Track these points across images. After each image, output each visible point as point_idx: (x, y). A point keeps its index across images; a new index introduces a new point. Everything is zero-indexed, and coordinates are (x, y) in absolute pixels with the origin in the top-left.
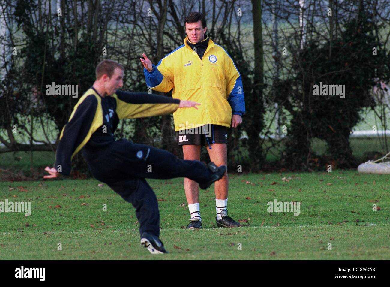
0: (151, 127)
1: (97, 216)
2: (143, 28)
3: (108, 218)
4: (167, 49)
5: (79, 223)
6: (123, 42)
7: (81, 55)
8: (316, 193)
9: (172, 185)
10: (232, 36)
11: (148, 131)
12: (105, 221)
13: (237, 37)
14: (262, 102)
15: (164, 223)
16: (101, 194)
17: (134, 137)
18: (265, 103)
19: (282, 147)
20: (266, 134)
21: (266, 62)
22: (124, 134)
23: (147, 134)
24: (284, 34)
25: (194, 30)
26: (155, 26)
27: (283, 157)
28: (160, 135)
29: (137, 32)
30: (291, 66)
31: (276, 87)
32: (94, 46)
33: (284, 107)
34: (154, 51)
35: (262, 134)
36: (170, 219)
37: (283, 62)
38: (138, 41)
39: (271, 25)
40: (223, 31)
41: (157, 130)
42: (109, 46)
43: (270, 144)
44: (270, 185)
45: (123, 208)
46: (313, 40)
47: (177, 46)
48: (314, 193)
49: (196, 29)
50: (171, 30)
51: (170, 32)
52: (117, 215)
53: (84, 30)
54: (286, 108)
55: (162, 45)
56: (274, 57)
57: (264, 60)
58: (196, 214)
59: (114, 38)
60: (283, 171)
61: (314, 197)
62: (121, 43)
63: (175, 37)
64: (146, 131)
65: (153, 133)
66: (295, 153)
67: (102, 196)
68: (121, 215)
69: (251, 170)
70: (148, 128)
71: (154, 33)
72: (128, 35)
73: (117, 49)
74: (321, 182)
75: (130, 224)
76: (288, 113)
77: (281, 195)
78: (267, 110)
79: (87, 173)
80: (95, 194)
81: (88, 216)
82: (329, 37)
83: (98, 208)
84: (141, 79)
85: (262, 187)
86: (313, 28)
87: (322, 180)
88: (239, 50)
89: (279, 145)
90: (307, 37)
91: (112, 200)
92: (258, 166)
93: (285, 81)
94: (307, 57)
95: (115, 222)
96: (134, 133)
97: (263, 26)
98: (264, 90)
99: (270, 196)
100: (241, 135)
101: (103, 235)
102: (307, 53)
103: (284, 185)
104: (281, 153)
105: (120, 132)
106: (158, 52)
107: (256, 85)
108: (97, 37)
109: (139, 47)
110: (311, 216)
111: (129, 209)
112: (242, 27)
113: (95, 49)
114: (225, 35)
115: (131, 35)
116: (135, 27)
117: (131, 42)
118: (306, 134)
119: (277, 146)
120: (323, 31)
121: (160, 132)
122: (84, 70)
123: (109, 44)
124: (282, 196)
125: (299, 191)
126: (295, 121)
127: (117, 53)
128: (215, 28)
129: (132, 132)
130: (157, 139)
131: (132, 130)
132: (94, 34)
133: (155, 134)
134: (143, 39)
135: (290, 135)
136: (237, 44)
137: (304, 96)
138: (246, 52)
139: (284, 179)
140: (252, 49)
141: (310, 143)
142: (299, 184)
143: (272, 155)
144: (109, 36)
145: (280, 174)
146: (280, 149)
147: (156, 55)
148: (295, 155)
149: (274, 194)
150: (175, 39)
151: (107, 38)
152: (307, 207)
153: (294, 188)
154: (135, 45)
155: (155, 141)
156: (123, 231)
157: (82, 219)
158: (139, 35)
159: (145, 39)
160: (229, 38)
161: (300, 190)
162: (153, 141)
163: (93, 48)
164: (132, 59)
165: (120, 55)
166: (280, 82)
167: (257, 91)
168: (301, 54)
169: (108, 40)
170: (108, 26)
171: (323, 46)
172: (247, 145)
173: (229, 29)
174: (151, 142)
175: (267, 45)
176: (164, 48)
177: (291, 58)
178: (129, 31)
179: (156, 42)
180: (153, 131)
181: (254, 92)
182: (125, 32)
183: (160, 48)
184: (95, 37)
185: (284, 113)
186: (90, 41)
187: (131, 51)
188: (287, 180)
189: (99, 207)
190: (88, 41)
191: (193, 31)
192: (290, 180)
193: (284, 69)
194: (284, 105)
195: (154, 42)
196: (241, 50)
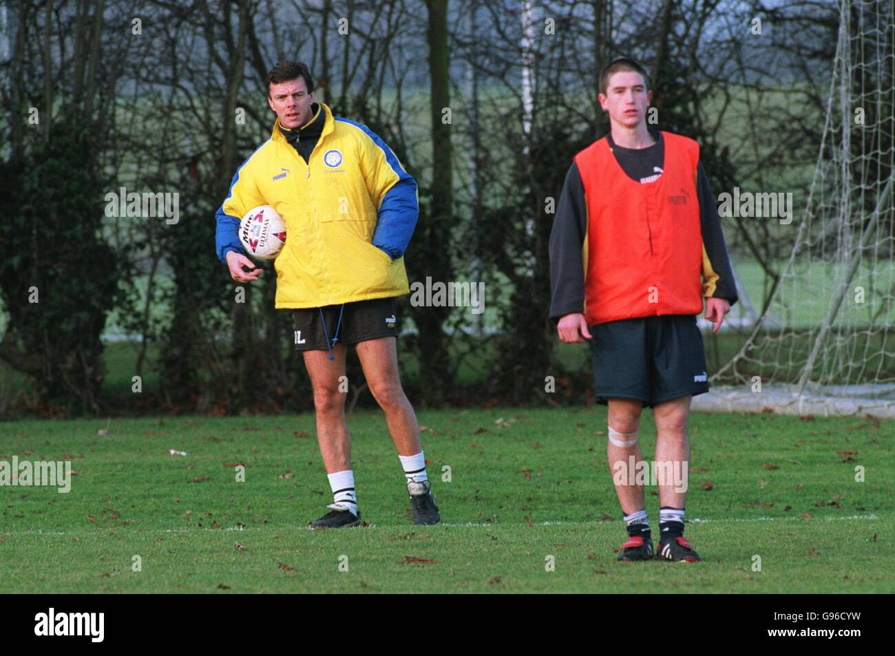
0: (209, 307)
1: (101, 499)
2: (193, 93)
3: (125, 503)
4: (244, 139)
5: (64, 512)
6: (149, 124)
7: (59, 150)
8: (572, 452)
9: (259, 432)
10: (384, 113)
11: (202, 317)
12: (119, 510)
13: (394, 115)
14: (449, 257)
15: (248, 515)
16: (107, 451)
17: (173, 329)
18: (454, 259)
19: (491, 351)
20: (456, 326)
21: (458, 169)
22: (151, 323)
23: (199, 322)
24: (496, 110)
25: (290, 98)
26: (218, 89)
27: (493, 375)
28: (228, 326)
29: (178, 103)
30: (512, 179)
31: (481, 224)
32: (86, 131)
33: (495, 267)
34: (217, 143)
35: (449, 324)
36: (260, 506)
37: (494, 169)
38: (181, 122)
39: (467, 90)
40: (366, 103)
41: (223, 315)
42: (119, 132)
43: (464, 347)
44: (470, 434)
45: (158, 482)
46: (560, 122)
47: (266, 134)
48: (567, 452)
49: (294, 95)
50: (254, 99)
51: (251, 103)
52: (145, 497)
53: (66, 99)
54: (500, 270)
55: (234, 131)
56: (476, 159)
57: (453, 165)
58: (343, 496)
59: (129, 115)
60: (493, 406)
61: (569, 460)
62: (145, 127)
63: (261, 114)
64: (198, 316)
65: (212, 322)
66: (518, 367)
67: (109, 455)
68: (155, 496)
69: (423, 401)
70: (203, 310)
71: (217, 106)
72: (161, 109)
73: (135, 140)
74: (580, 430)
75: (174, 515)
76: (503, 278)
77: (497, 457)
78: (460, 273)
79: (70, 406)
80: (93, 451)
81: (82, 498)
82: (593, 117)
83: (104, 482)
84: (187, 205)
85: (453, 438)
86: (560, 97)
87: (582, 426)
88: (400, 142)
89: (485, 350)
90: (546, 115)
91: (132, 465)
92: (439, 395)
93: (499, 212)
94: (546, 158)
95: (141, 511)
96: (173, 321)
97: (452, 92)
98: (453, 230)
99: (473, 458)
100: (404, 326)
101: (119, 539)
102: (545, 150)
103: (500, 435)
104: (488, 364)
105: (142, 318)
106: (224, 148)
107: (437, 218)
108: (93, 111)
109: (182, 136)
110: (564, 502)
111: (169, 483)
112: (404, 94)
113: (88, 139)
114: (369, 110)
115: (166, 110)
116: (174, 92)
117: (167, 123)
118: (543, 325)
119: (479, 351)
120: (581, 103)
121: (229, 318)
122: (66, 183)
123: (118, 128)
124: (498, 459)
125: (536, 448)
126: (520, 296)
127: (135, 148)
128: (348, 95)
129: (167, 318)
130: (222, 333)
131: (169, 314)
132: (85, 106)
133: (218, 324)
134: (192, 118)
135: (509, 326)
136: (395, 130)
137: (539, 244)
138: (416, 148)
139: (499, 421)
140: (427, 141)
141: (551, 346)
142: (534, 433)
143: (470, 370)
144: (120, 111)
145: (489, 412)
146: (488, 357)
147: (221, 152)
148: (520, 372)
149: (482, 453)
150: (262, 118)
151: (114, 115)
152: (554, 482)
153: (523, 441)
154: (175, 131)
155: (217, 337)
156: (161, 532)
157: (70, 505)
158: (183, 109)
159: (196, 119)
160: (378, 118)
161: (538, 446)
162: (213, 337)
163: (85, 137)
164: (168, 161)
165: (142, 152)
166: (488, 212)
167: (439, 232)
168: (532, 153)
169: (118, 120)
170: (117, 88)
171: (580, 136)
172: (416, 347)
173: (379, 99)
174: (209, 340)
175: (458, 132)
176: (237, 137)
177: (512, 162)
178: (162, 101)
179: (221, 125)
180: (213, 317)
181: (433, 235)
182: (154, 102)
183: (231, 138)
184: (87, 114)
185: (497, 280)
186: (78, 122)
187: (167, 144)
188: (506, 424)
189: (104, 479)
190: (74, 122)
191: (290, 101)
192: (514, 425)
193: (497, 185)
194: (496, 262)
195: (216, 124)
196: (403, 144)
